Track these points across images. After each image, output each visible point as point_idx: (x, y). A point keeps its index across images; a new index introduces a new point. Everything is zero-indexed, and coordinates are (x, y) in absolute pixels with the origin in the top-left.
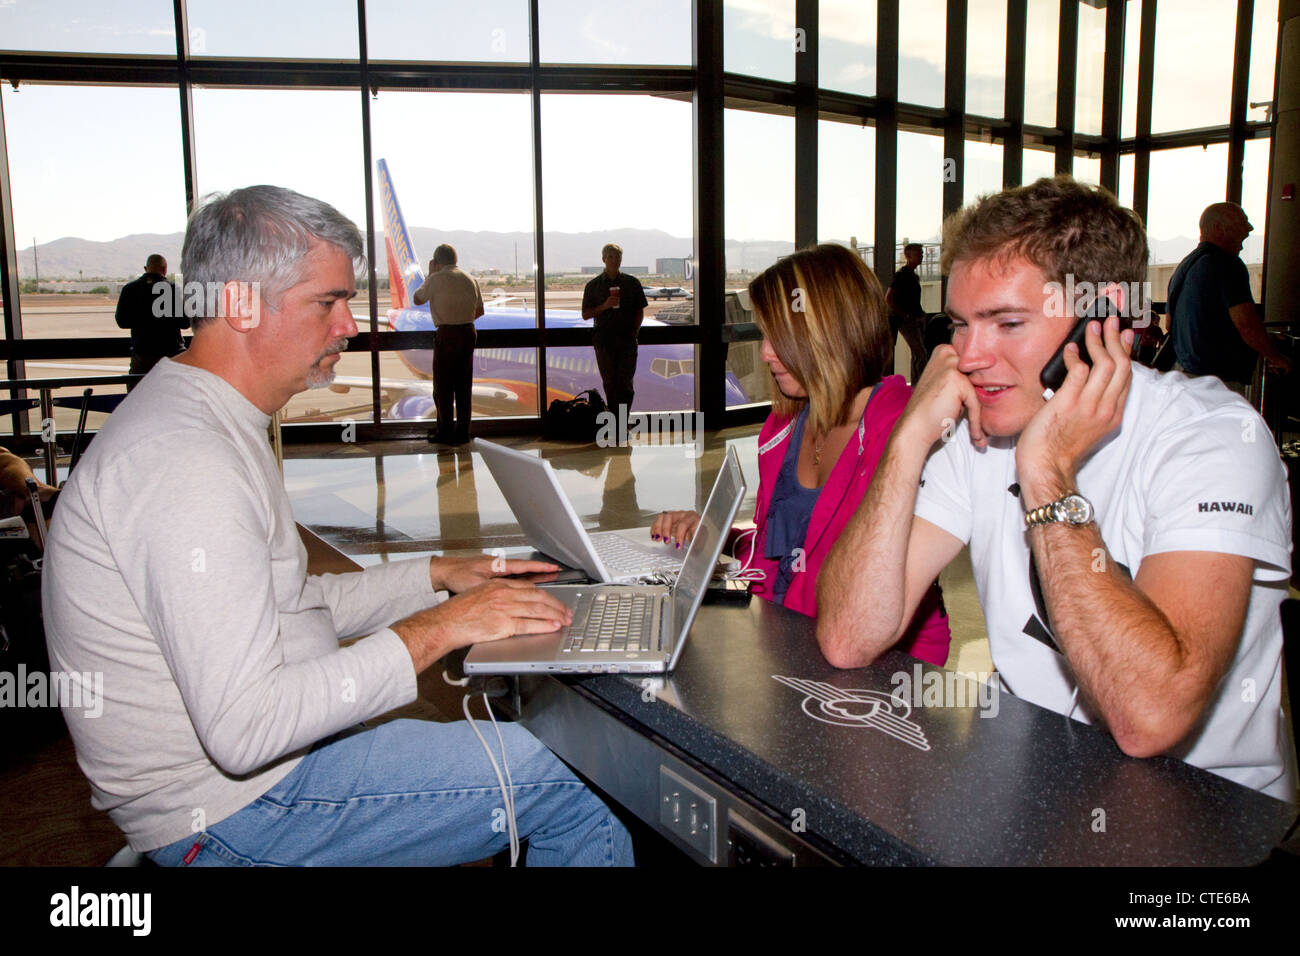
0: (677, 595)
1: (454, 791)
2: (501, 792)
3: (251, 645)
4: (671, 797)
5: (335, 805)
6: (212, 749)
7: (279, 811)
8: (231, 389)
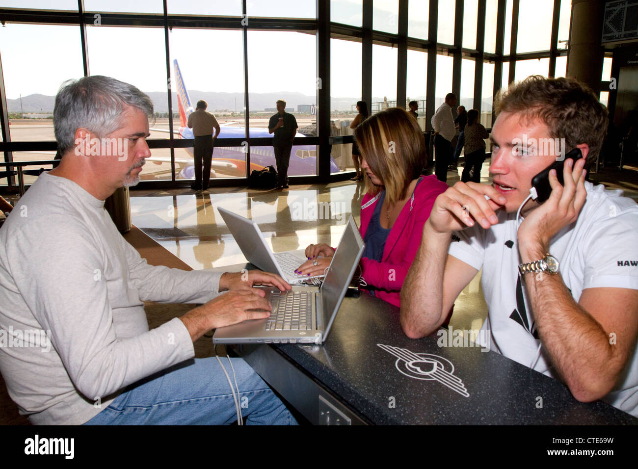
0: (323, 292)
1: (208, 398)
2: (233, 396)
3: (97, 331)
4: (325, 412)
5: (146, 408)
6: (79, 387)
7: (116, 414)
8: (80, 188)
